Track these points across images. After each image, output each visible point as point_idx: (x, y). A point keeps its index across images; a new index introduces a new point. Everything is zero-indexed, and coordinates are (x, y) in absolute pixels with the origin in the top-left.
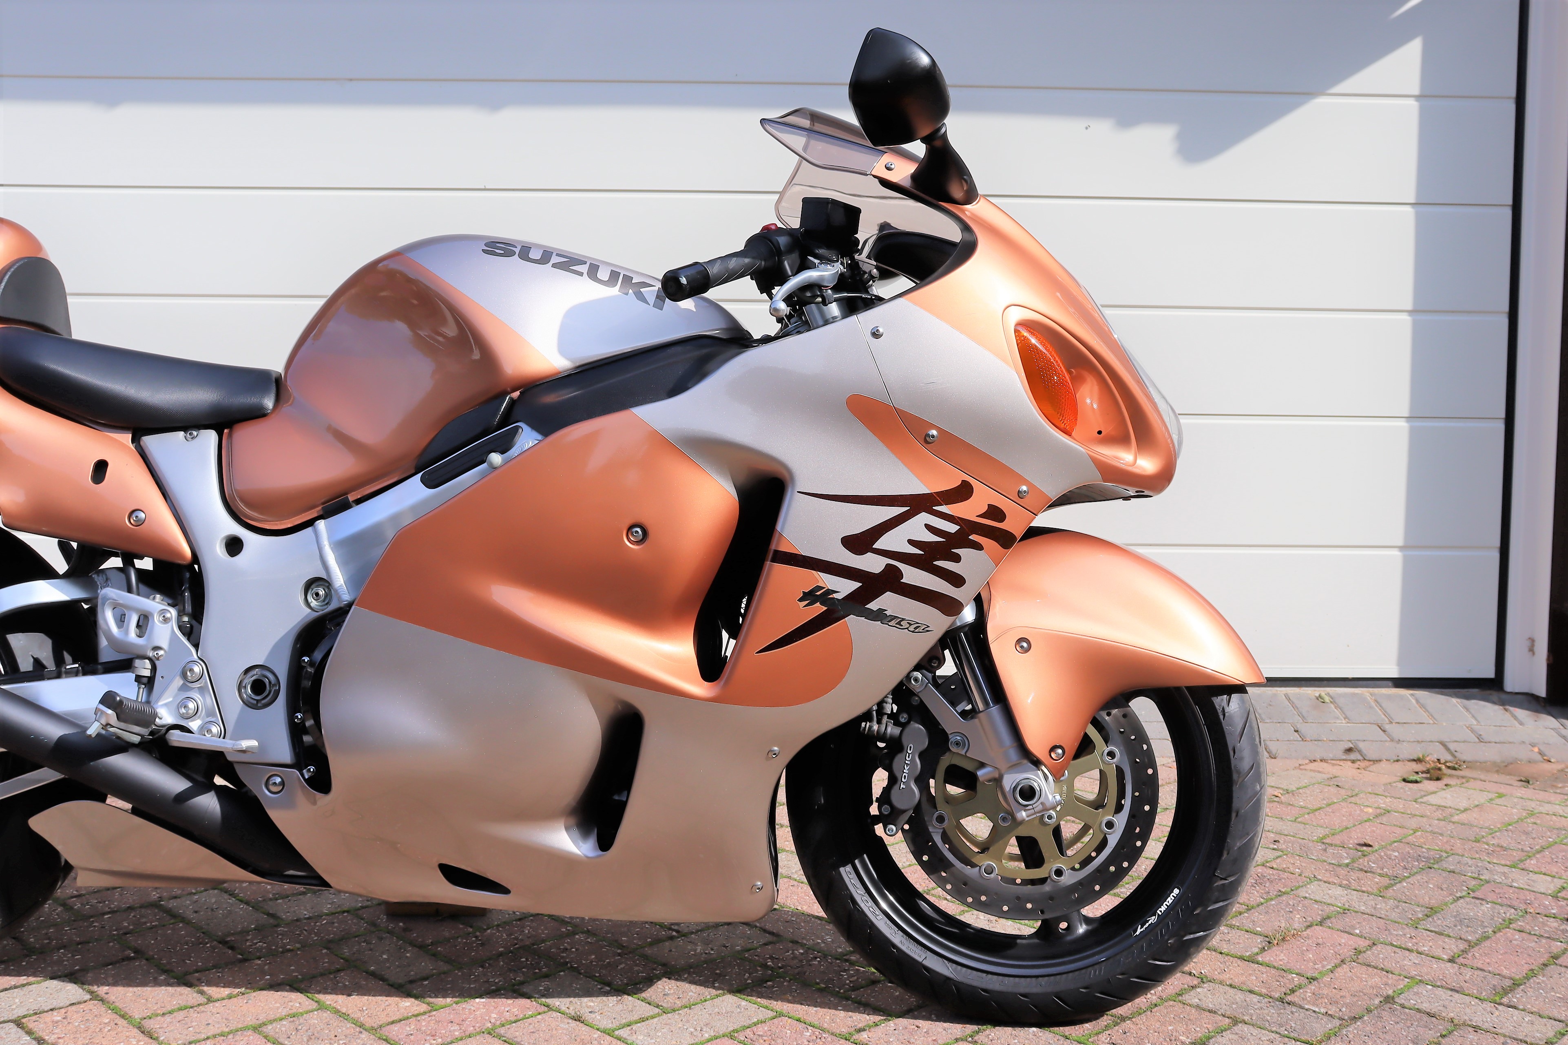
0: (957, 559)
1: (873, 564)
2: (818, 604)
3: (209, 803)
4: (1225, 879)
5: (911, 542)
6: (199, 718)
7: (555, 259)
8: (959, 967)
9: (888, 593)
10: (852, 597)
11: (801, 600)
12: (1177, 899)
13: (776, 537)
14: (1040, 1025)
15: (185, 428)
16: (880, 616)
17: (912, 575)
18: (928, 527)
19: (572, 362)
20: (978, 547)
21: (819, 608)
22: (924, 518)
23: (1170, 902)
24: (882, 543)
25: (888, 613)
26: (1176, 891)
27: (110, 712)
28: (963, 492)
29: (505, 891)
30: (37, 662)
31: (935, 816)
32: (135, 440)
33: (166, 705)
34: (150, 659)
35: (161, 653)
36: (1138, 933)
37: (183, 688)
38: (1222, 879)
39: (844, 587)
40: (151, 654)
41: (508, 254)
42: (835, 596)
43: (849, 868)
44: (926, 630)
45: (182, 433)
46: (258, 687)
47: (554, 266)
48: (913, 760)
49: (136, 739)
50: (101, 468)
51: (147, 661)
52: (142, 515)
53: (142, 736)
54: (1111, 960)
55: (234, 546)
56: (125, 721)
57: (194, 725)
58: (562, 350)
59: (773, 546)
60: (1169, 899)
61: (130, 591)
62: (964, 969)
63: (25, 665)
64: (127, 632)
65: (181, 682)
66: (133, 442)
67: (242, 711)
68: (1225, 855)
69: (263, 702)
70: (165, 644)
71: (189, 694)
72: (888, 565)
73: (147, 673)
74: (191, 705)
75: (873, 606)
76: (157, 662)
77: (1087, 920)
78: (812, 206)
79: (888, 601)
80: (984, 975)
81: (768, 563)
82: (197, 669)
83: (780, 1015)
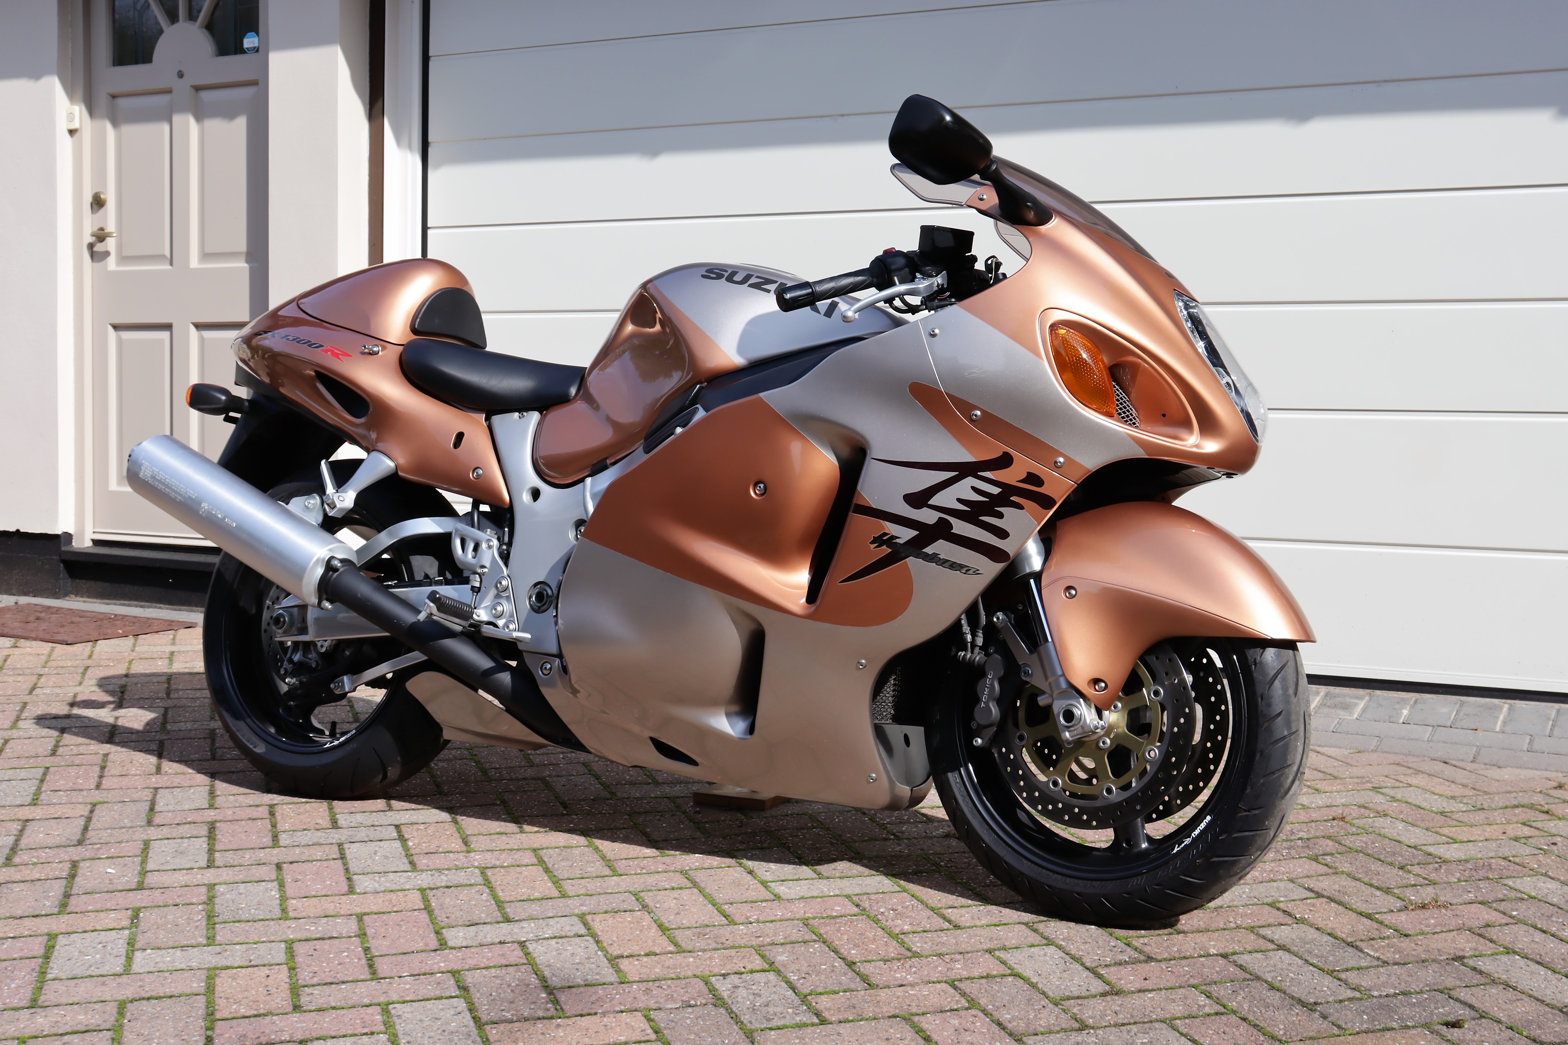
0: (1000, 516)
1: (928, 516)
2: (885, 547)
3: (505, 678)
4: (1249, 811)
5: (960, 500)
6: (504, 618)
7: (753, 280)
8: (1033, 865)
9: (941, 541)
10: (911, 542)
11: (872, 543)
12: (1209, 825)
13: (856, 495)
14: (1100, 925)
15: (520, 411)
16: (933, 558)
17: (960, 527)
18: (974, 488)
19: (745, 358)
20: (1019, 507)
21: (886, 550)
22: (970, 481)
23: (1203, 827)
24: (934, 501)
25: (942, 557)
26: (1209, 818)
27: (432, 604)
28: (1005, 461)
29: (693, 763)
30: (427, 576)
31: (1018, 734)
32: (488, 419)
33: (485, 607)
34: (479, 574)
35: (485, 570)
36: (1175, 851)
37: (498, 596)
38: (1245, 811)
39: (905, 534)
40: (479, 571)
41: (719, 277)
42: (898, 541)
43: (956, 774)
44: (976, 572)
45: (517, 413)
46: (540, 596)
47: (750, 286)
48: (992, 685)
49: (459, 628)
50: (460, 436)
51: (477, 576)
52: (481, 472)
53: (464, 627)
54: (1151, 873)
55: (536, 494)
56: (445, 613)
57: (501, 623)
58: (740, 351)
59: (855, 501)
60: (1202, 824)
61: (473, 526)
62: (1036, 867)
63: (419, 577)
64: (466, 555)
65: (496, 592)
66: (485, 421)
67: (529, 613)
68: (1248, 790)
69: (542, 608)
70: (488, 565)
71: (500, 601)
72: (940, 518)
73: (477, 585)
74: (499, 608)
75: (929, 550)
76: (483, 577)
77: (1150, 839)
78: (928, 232)
79: (941, 548)
80: (1051, 874)
81: (851, 513)
82: (504, 583)
83: (905, 891)
